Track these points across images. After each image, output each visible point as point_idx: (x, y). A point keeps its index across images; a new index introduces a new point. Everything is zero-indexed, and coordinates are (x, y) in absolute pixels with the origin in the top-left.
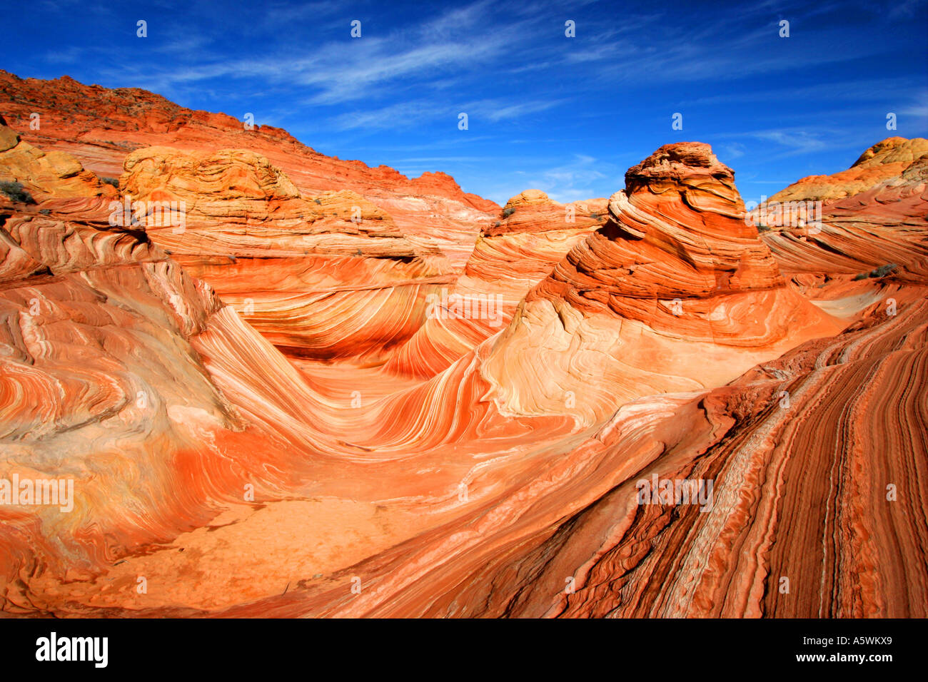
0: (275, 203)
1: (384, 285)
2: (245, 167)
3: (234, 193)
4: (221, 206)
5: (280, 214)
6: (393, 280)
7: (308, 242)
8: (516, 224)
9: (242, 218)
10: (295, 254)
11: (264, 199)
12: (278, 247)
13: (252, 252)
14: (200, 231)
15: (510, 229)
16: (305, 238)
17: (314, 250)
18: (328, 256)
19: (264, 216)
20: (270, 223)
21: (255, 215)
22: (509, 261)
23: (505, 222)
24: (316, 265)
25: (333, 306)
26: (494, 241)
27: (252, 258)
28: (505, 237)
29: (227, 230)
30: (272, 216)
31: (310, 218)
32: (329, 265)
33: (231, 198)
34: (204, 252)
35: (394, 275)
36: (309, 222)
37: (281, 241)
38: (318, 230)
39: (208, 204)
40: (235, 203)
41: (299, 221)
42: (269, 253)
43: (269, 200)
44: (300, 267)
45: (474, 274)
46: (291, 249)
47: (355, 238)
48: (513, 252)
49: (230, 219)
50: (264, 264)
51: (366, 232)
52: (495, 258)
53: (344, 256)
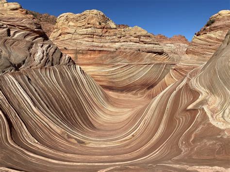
0: (105, 30)
1: (149, 63)
2: (94, 15)
3: (89, 25)
4: (84, 31)
5: (107, 34)
6: (153, 61)
7: (117, 45)
8: (214, 27)
9: (92, 35)
10: (112, 50)
11: (101, 28)
12: (106, 47)
13: (95, 49)
14: (77, 41)
15: (211, 30)
16: (117, 43)
17: (120, 48)
18: (125, 51)
19: (101, 34)
20: (103, 38)
21: (97, 34)
22: (210, 45)
23: (208, 27)
24: (121, 54)
25: (126, 71)
26: (201, 37)
27: (95, 51)
28: (208, 34)
29: (86, 40)
30: (103, 35)
31: (119, 36)
32: (126, 55)
33: (88, 28)
34: (78, 49)
35: (154, 60)
36: (119, 37)
37: (106, 45)
38: (122, 41)
39: (80, 30)
40: (89, 29)
41: (115, 37)
42: (102, 49)
43: (103, 29)
44: (114, 55)
45: (190, 53)
46: (110, 48)
47: (138, 44)
48: (213, 41)
49: (87, 36)
50: (100, 53)
51: (143, 41)
52: (202, 44)
53: (132, 51)
